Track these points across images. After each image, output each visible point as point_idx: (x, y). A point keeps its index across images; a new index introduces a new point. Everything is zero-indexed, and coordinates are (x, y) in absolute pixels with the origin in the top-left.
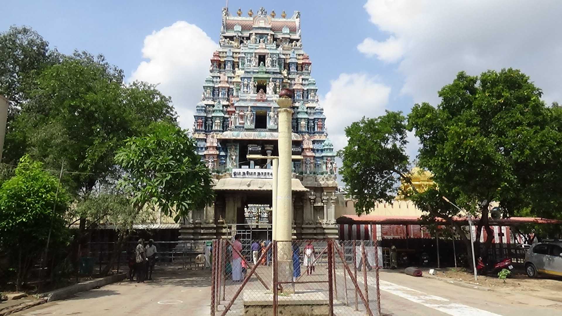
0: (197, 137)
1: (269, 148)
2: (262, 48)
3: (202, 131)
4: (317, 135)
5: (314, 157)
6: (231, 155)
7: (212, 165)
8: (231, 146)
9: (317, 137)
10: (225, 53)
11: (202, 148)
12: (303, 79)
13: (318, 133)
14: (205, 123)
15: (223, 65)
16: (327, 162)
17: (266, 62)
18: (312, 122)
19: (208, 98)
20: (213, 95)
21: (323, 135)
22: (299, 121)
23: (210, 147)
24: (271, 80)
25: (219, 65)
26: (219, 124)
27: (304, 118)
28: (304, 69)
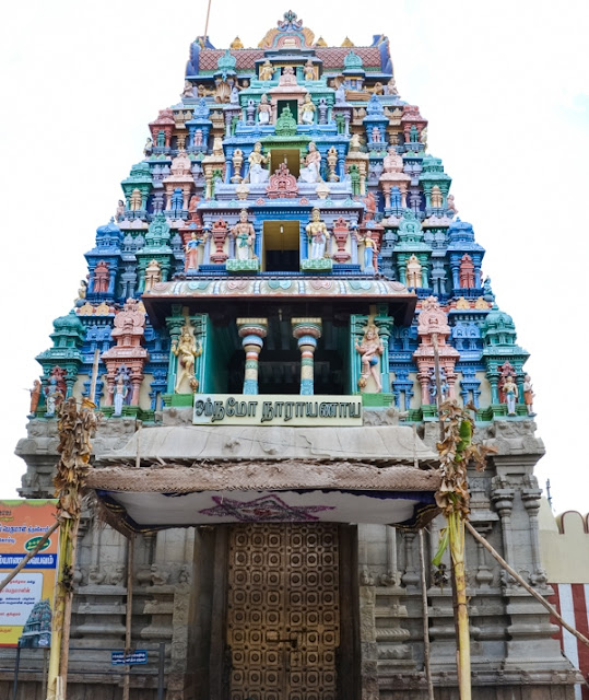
0: (90, 314)
1: (307, 329)
2: (288, 84)
3: (105, 296)
4: (462, 298)
5: (457, 362)
6: (180, 351)
7: (124, 391)
8: (182, 324)
9: (462, 305)
10: (189, 113)
11: (100, 345)
12: (405, 161)
13: (462, 293)
14: (118, 278)
15: (181, 140)
16: (499, 377)
17: (300, 111)
18: (439, 264)
19: (133, 216)
20: (149, 208)
21: (481, 298)
22: (400, 263)
23: (123, 336)
24: (312, 146)
25: (173, 140)
26: (155, 276)
27: (418, 253)
28: (408, 139)
